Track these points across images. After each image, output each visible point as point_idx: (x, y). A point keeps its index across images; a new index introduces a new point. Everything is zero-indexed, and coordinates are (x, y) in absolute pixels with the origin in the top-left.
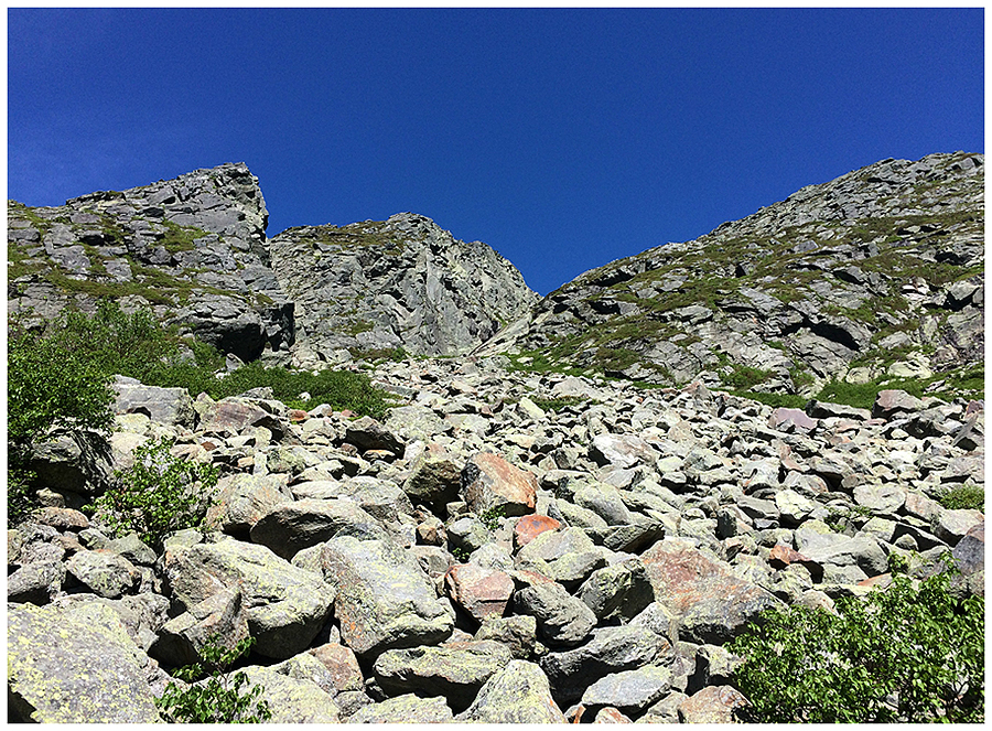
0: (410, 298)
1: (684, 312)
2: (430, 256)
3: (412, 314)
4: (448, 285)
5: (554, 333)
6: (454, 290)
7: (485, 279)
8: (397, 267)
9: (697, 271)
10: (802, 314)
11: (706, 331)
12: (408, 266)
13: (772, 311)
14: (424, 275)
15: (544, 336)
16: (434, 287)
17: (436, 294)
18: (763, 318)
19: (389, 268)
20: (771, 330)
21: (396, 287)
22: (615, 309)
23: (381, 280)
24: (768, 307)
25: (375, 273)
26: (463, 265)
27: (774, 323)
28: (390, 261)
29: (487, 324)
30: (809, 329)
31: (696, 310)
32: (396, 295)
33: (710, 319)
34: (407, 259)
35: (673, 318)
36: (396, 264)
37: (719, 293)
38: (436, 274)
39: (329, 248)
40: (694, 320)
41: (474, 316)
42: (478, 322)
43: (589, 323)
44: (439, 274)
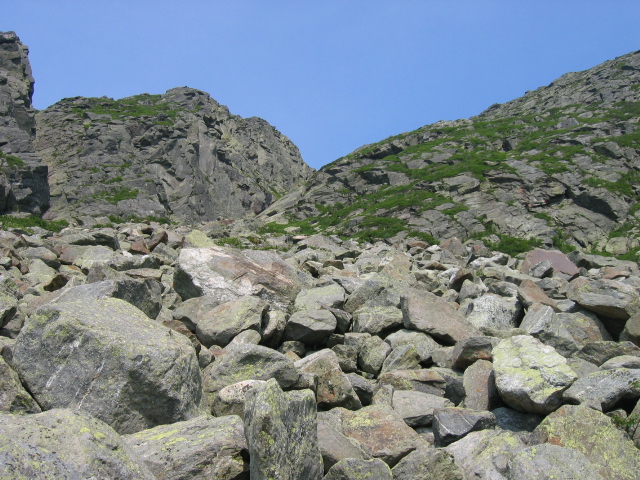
0: (180, 168)
1: (450, 182)
2: (202, 127)
3: (181, 184)
4: (221, 156)
5: (323, 203)
6: (228, 162)
7: (261, 154)
8: (168, 137)
9: (466, 145)
10: (565, 185)
11: (473, 201)
12: (179, 137)
13: (537, 182)
14: (196, 146)
15: (313, 206)
16: (207, 158)
17: (208, 165)
18: (528, 189)
19: (160, 138)
20: (535, 200)
21: (165, 156)
22: (384, 179)
23: (152, 150)
24: (534, 178)
25: (145, 143)
26: (239, 139)
27: (538, 194)
28: (161, 131)
29: (261, 196)
30: (571, 200)
31: (465, 180)
32: (166, 164)
33: (477, 189)
34: (180, 129)
35: (441, 188)
36: (166, 134)
37: (486, 164)
38: (208, 145)
39: (99, 117)
40: (461, 190)
41: (247, 188)
42: (252, 194)
43: (359, 194)
44: (212, 145)
